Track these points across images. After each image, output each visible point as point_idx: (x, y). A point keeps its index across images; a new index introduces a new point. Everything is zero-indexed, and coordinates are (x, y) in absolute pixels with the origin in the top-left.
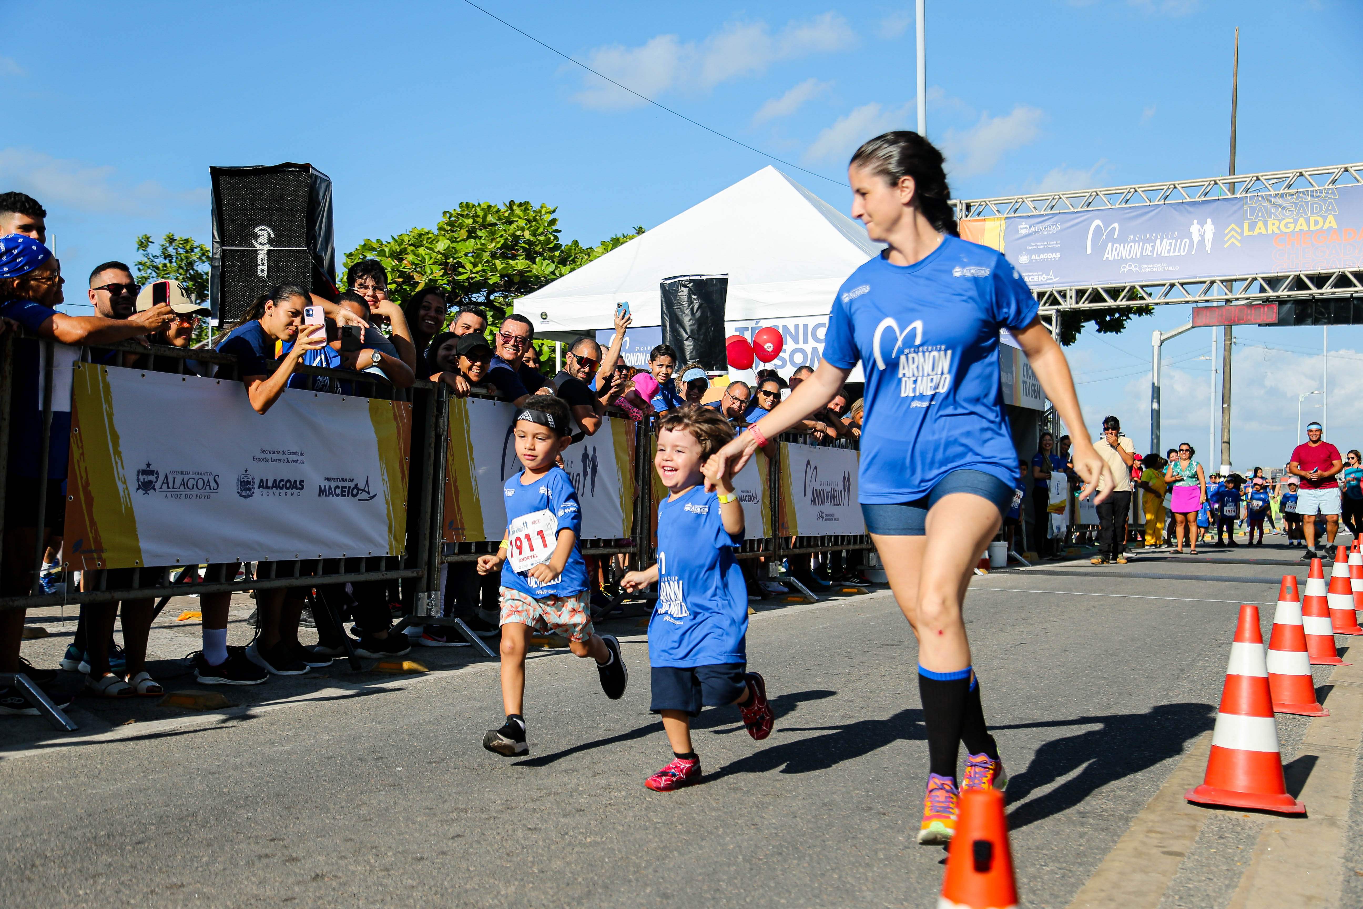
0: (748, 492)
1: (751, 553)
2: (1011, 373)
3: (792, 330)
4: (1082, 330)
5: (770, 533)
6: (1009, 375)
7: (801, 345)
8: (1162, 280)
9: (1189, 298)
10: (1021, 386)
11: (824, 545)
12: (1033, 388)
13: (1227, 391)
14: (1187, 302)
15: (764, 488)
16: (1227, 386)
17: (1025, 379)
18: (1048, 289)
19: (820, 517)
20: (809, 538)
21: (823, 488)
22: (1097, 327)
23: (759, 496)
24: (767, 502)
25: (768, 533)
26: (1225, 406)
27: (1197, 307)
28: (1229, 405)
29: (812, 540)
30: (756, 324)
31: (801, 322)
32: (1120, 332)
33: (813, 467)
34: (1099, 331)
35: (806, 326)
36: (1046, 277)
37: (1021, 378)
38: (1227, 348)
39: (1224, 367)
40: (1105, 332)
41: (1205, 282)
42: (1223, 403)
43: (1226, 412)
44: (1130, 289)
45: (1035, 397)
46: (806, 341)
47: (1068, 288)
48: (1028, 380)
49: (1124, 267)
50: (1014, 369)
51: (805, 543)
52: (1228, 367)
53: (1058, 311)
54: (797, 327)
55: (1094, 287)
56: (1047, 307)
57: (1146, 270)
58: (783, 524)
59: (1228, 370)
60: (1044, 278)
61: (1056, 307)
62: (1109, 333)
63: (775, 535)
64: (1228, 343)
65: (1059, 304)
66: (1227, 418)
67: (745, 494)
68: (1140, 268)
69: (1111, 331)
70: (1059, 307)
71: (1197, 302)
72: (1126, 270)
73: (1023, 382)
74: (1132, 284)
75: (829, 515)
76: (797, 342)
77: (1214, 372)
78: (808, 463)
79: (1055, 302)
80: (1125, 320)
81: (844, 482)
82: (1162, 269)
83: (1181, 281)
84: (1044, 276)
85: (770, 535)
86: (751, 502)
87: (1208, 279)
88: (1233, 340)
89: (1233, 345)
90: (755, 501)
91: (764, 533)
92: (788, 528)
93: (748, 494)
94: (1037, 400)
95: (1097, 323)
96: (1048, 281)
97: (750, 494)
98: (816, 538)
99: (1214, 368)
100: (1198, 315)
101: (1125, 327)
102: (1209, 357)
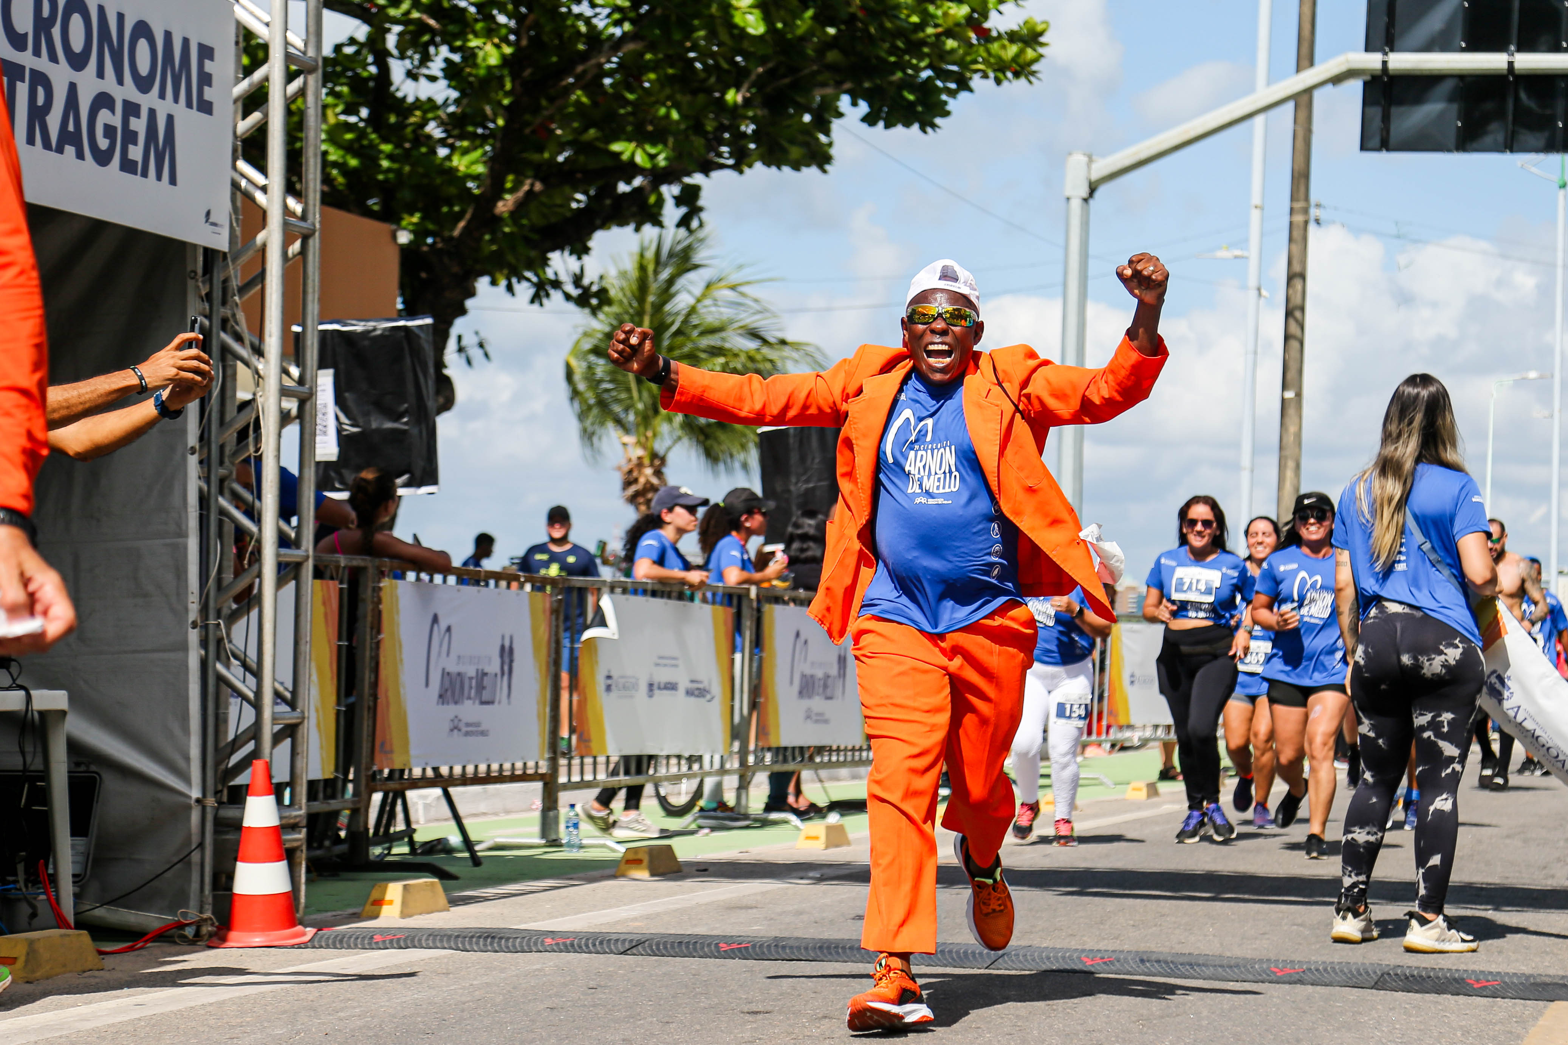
28: (1299, 395)
32: (934, 126)
38: (1297, 234)
39: (1288, 284)
40: (887, 126)
42: (1284, 387)
43: (1291, 411)
52: (1299, 287)
62: (899, 129)
64: (1299, 218)
77: (1252, 293)
80: (953, 94)
88: (1314, 212)
89: (1312, 228)
101: (948, 108)
102: (1238, 253)
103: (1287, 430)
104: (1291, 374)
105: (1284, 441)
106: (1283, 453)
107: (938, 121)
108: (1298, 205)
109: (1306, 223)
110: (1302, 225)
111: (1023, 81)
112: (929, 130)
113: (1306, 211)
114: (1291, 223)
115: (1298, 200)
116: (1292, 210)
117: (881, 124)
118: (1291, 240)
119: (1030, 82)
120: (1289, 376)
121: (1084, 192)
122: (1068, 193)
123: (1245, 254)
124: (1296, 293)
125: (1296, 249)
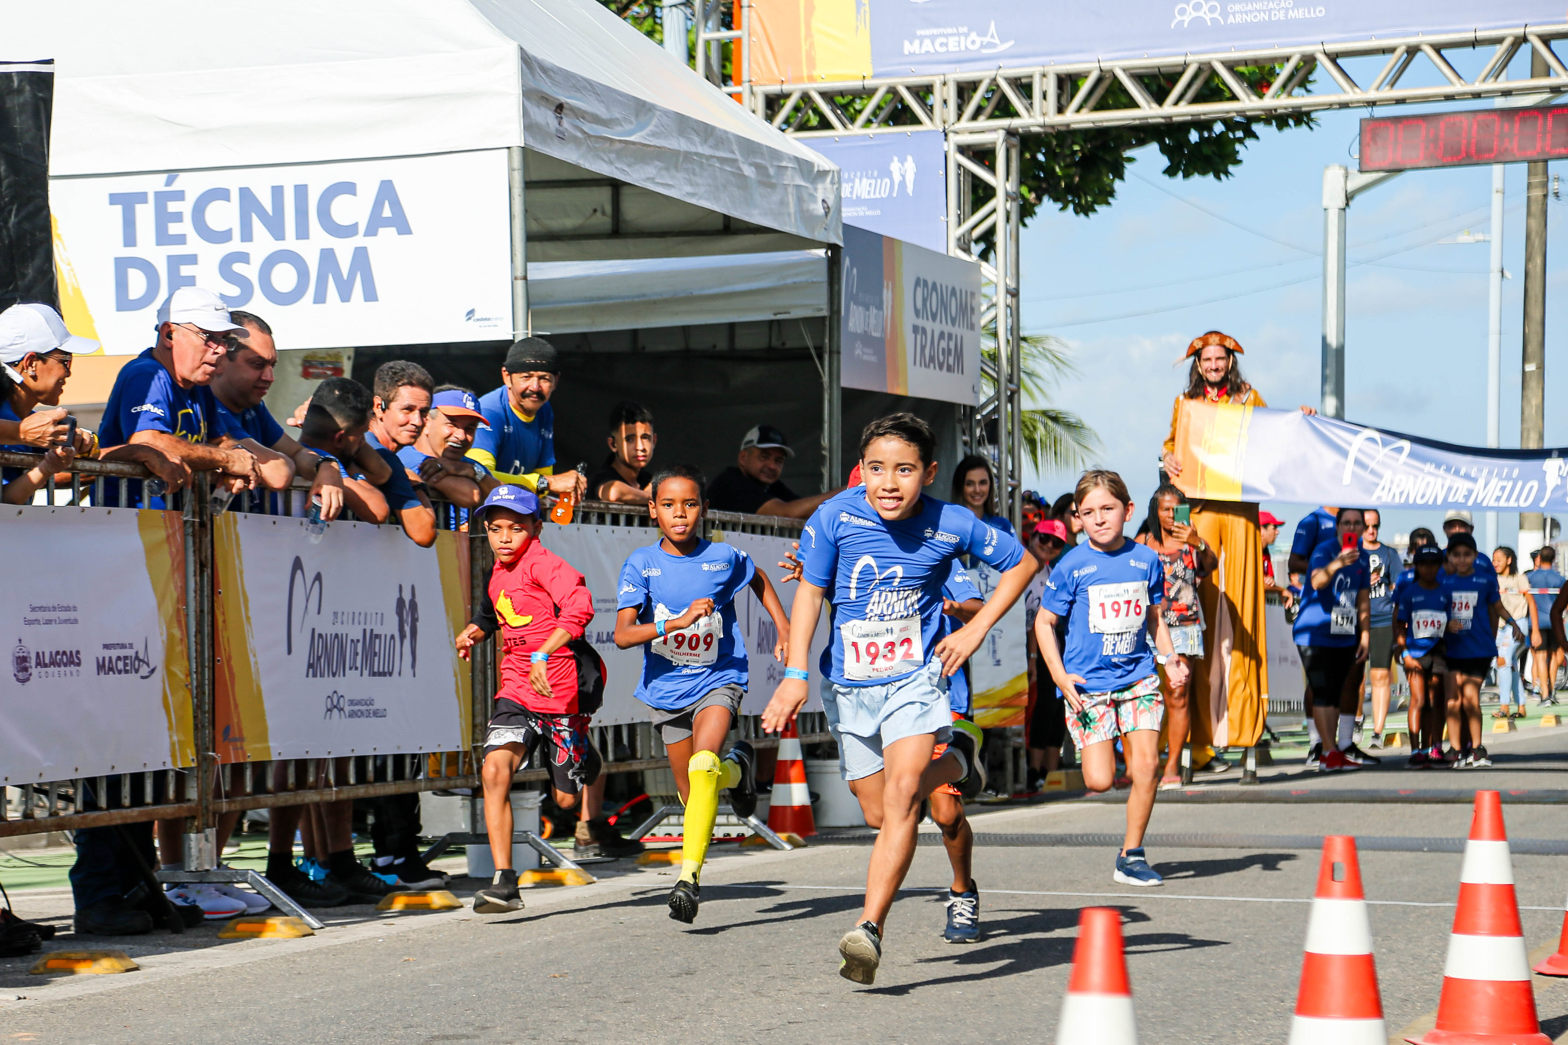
0: (123, 646)
1: (136, 811)
2: (880, 307)
3: (267, 202)
4: (1129, 168)
5: (191, 753)
6: (873, 311)
7: (291, 243)
8: (1280, 46)
9: (1351, 95)
10: (908, 338)
11: (346, 783)
12: (943, 344)
13: (1535, 327)
14: (1344, 105)
15: (170, 636)
16: (1535, 313)
17: (921, 322)
18: (981, 72)
19: (334, 706)
20: (302, 765)
21: (340, 629)
22: (1164, 162)
23: (157, 657)
24: (180, 671)
25: (184, 756)
26: (1531, 367)
27: (1373, 119)
28: (1541, 367)
29: (312, 770)
30: (169, 183)
31: (288, 179)
32: (1227, 173)
33: (310, 576)
34: (1170, 172)
35: (301, 191)
36: (978, 40)
37: (909, 318)
38: (1536, 208)
39: (1528, 259)
40: (1186, 175)
41: (1392, 50)
42: (1524, 360)
43: (1533, 384)
44: (1199, 71)
45: (949, 369)
46: (303, 233)
47: (1036, 71)
48: (929, 325)
49: (1183, 12)
50: (887, 295)
51: (291, 780)
52: (1539, 261)
53: (1010, 133)
54: (277, 192)
55: (1105, 65)
56: (982, 122)
57: (1238, 19)
58: (227, 730)
59: (1539, 269)
60: (973, 42)
61: (1006, 122)
62: (1196, 178)
63: (203, 760)
64: (1537, 193)
65: (1015, 114)
66: (1535, 401)
67: (114, 653)
68: (1225, 14)
69: (1203, 172)
70: (1014, 123)
71: (1373, 104)
72: (1187, 19)
73: (915, 329)
74: (1204, 58)
75: (359, 703)
76: (278, 233)
77: (1495, 276)
78: (297, 565)
79: (1004, 109)
81: (400, 613)
82: (1281, 16)
83: (1331, 48)
84: (973, 36)
85: (189, 759)
86: (132, 676)
87: (1402, 42)
88: (1553, 186)
89: (1551, 199)
90: (144, 670)
91: (173, 756)
92: (242, 739)
93: (122, 653)
94: (956, 376)
95: (1164, 150)
96: (984, 51)
97: (130, 653)
98: (320, 763)
99: (1495, 266)
100: (1374, 139)
101: (1239, 157)
102: (1480, 237)
103: (1529, 402)
104: (1533, 347)
105: (1526, 413)
106: (1525, 426)
107: (1231, 168)
108: (1536, 180)
109: (1545, 196)
110: (1541, 198)
111: (1304, 127)
112: (1223, 176)
113: (1545, 185)
114: (1529, 197)
115: (1536, 175)
116: (1529, 186)
117: (1180, 174)
118: (1529, 214)
119: (1311, 128)
120: (1530, 349)
121: (1342, 203)
122: (1325, 203)
123: (1487, 238)
124: (1535, 267)
125: (1535, 224)
